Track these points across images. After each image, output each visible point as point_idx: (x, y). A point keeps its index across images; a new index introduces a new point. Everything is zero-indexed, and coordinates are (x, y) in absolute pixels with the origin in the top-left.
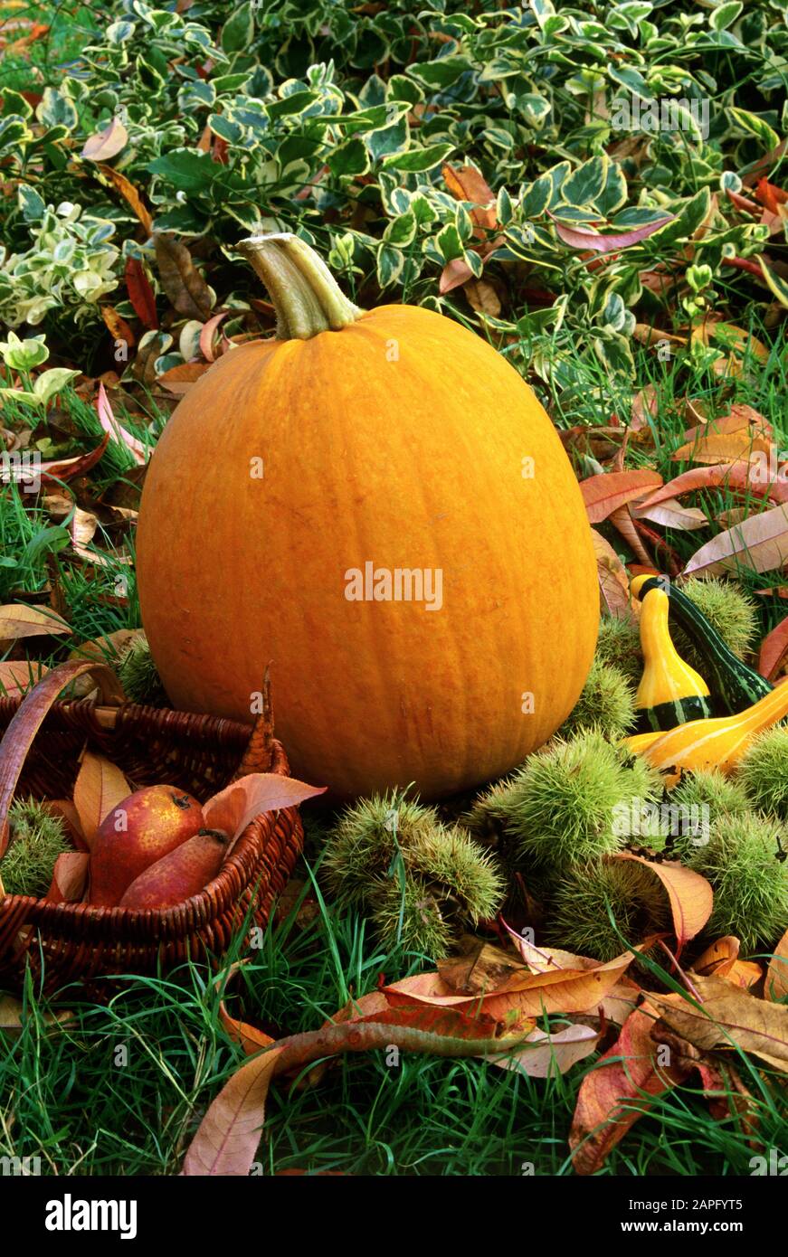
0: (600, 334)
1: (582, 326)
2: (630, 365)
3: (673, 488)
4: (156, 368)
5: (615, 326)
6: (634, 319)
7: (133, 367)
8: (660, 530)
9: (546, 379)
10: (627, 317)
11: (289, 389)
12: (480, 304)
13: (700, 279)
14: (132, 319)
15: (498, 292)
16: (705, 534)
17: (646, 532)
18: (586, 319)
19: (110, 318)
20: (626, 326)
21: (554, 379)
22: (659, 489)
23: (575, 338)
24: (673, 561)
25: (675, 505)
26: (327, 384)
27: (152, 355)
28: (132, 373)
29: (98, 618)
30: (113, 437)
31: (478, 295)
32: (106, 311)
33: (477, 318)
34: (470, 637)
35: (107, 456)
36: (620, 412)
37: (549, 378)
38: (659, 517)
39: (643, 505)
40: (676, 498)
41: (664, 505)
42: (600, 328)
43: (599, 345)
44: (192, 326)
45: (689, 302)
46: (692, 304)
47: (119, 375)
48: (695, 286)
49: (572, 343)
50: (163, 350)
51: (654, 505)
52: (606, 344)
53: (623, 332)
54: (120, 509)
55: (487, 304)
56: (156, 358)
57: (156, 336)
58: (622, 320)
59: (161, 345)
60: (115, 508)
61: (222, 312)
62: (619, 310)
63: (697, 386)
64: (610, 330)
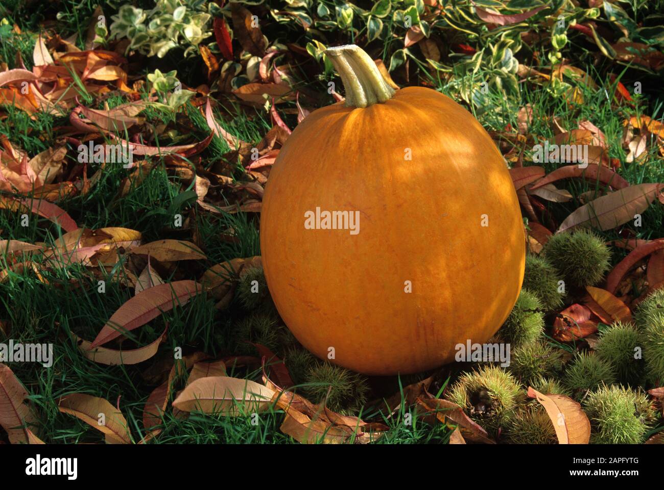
0: (500, 74)
1: (489, 68)
2: (517, 93)
3: (551, 178)
4: (232, 84)
5: (507, 68)
6: (517, 62)
7: (218, 83)
8: (545, 202)
9: (468, 102)
10: (514, 62)
11: (358, 139)
12: (428, 53)
13: (560, 42)
14: (217, 54)
15: (439, 46)
16: (571, 206)
17: (537, 204)
18: (491, 65)
19: (204, 53)
20: (514, 67)
21: (473, 102)
22: (544, 177)
23: (485, 75)
24: (552, 221)
25: (553, 187)
26: (380, 137)
27: (230, 76)
28: (217, 86)
29: (222, 250)
30: (216, 132)
31: (427, 48)
32: (203, 49)
33: (427, 62)
34: (458, 282)
35: (213, 145)
36: (513, 123)
37: (470, 101)
38: (543, 194)
39: (534, 187)
40: (554, 183)
41: (545, 187)
42: (499, 70)
43: (498, 80)
44: (254, 60)
45: (552, 55)
46: (554, 57)
47: (209, 87)
48: (557, 47)
49: (483, 79)
50: (236, 73)
51: (540, 187)
52: (503, 80)
53: (511, 72)
54: (222, 177)
55: (432, 53)
56: (232, 78)
57: (232, 64)
58: (511, 64)
59: (235, 70)
60: (219, 176)
61: (272, 52)
62: (510, 58)
63: (560, 110)
64: (505, 70)
